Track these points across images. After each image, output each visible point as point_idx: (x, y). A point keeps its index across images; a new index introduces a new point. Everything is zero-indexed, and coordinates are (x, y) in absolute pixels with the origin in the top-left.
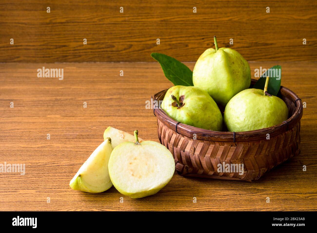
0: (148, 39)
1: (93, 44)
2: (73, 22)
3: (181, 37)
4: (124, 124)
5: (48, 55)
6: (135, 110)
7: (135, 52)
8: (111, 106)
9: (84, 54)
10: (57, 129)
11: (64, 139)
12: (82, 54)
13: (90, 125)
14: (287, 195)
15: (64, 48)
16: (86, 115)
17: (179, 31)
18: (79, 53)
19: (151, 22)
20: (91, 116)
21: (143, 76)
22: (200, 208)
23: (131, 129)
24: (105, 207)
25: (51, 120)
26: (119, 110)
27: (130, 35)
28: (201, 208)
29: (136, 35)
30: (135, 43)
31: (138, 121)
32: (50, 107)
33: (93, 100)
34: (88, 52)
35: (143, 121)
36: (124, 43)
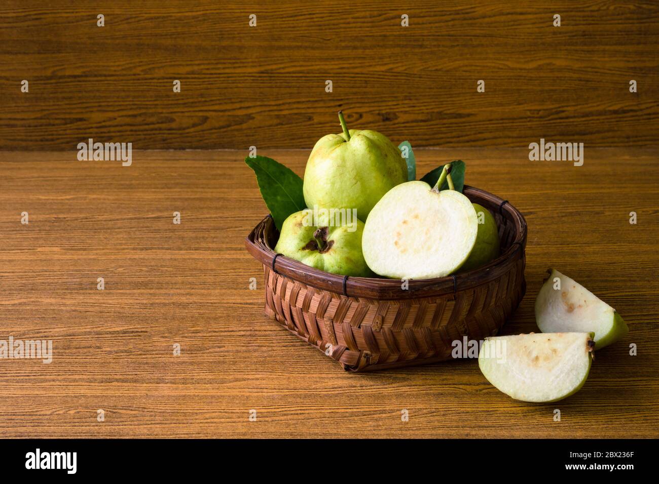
0: (238, 105)
1: (135, 116)
2: (96, 76)
3: (298, 102)
4: (176, 263)
5: (50, 137)
6: (200, 237)
7: (214, 131)
8: (157, 231)
9: (118, 134)
10: (51, 273)
11: (63, 289)
12: (113, 134)
13: (113, 265)
14: (444, 386)
15: (79, 123)
16: (108, 247)
17: (295, 90)
18: (109, 132)
19: (241, 75)
20: (118, 249)
21: (224, 174)
22: (286, 409)
23: (186, 273)
24: (119, 407)
25: (43, 257)
26: (170, 237)
27: (203, 99)
28: (289, 409)
29: (213, 98)
30: (213, 114)
31: (201, 257)
32: (43, 233)
33: (124, 219)
34: (126, 131)
35: (210, 257)
36: (193, 114)
